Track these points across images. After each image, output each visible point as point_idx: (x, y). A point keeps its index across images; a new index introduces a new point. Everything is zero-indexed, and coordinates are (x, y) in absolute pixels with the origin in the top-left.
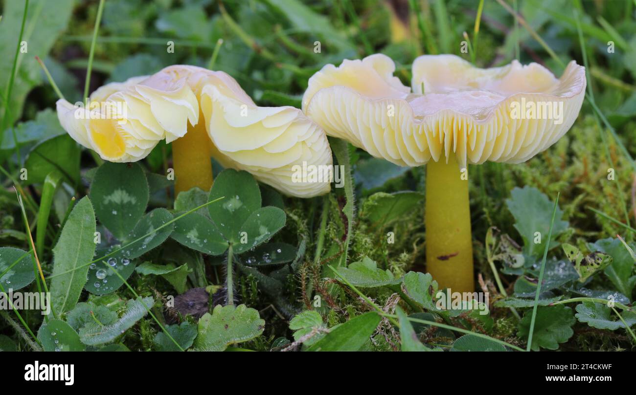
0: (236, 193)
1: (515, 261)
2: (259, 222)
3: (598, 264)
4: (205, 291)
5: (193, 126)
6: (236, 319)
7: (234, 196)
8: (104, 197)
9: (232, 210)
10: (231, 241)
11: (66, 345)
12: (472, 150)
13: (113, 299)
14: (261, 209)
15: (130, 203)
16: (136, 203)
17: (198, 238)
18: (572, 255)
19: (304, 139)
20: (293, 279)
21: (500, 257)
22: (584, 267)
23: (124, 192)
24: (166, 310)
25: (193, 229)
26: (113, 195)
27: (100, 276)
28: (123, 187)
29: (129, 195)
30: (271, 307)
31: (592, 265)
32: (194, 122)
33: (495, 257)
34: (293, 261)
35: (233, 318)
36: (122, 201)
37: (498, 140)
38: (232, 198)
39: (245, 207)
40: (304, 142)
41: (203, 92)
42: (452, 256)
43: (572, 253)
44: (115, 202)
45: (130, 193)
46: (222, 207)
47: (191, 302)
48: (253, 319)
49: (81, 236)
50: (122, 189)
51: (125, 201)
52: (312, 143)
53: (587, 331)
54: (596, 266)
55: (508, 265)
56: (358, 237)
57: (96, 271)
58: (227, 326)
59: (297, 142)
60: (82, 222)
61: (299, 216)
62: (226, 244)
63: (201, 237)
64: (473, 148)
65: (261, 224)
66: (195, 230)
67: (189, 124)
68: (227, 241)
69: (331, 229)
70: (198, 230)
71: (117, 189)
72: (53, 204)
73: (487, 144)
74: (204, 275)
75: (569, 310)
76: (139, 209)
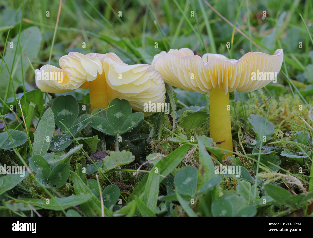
0: (120, 110)
1: (252, 142)
2: (131, 120)
3: (291, 136)
4: (106, 153)
5: (100, 74)
6: (121, 157)
7: (119, 111)
8: (58, 112)
9: (118, 117)
10: (118, 132)
11: (41, 167)
12: (231, 80)
13: (62, 154)
14: (132, 114)
15: (70, 115)
16: (73, 115)
17: (102, 128)
18: (279, 134)
19: (152, 78)
20: (148, 148)
21: (245, 141)
22: (284, 138)
23: (67, 110)
24: (88, 160)
25: (100, 124)
26: (62, 111)
27: (56, 145)
28: (66, 108)
29: (70, 111)
30: (137, 164)
31: (288, 137)
32: (101, 73)
33: (243, 142)
34: (147, 138)
35: (120, 157)
36: (66, 114)
37: (242, 75)
38: (118, 112)
39: (124, 115)
40: (152, 80)
41: (104, 61)
42: (222, 142)
43: (279, 133)
44: (63, 115)
45: (70, 110)
46: (113, 116)
47: (99, 157)
48: (129, 156)
49: (47, 126)
50: (66, 109)
51: (67, 114)
52: (156, 80)
53: (287, 168)
54: (290, 137)
55: (249, 144)
56: (178, 129)
57: (54, 143)
58: (117, 161)
59: (149, 80)
60: (48, 120)
61: (150, 123)
62: (116, 132)
63: (104, 128)
64: (231, 79)
65: (132, 121)
66: (101, 125)
67: (98, 74)
68: (116, 131)
69: (165, 125)
70: (102, 125)
71: (64, 109)
72: (32, 122)
73: (237, 76)
74: (105, 147)
75: (278, 157)
76: (74, 117)
